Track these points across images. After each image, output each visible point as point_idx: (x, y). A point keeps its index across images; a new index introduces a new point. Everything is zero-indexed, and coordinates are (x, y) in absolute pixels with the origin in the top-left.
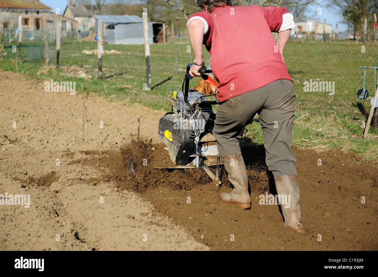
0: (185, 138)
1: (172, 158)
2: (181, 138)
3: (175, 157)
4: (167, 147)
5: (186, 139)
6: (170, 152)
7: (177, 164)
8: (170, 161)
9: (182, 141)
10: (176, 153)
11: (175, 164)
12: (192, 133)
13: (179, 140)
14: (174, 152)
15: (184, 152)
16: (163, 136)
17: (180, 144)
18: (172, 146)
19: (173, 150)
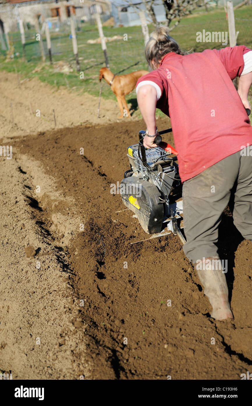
0: (153, 205)
1: (143, 228)
2: (149, 206)
3: (147, 227)
4: (135, 214)
5: (155, 207)
6: (140, 221)
7: (151, 233)
8: (142, 231)
9: (150, 210)
10: (147, 223)
11: (149, 233)
12: (160, 198)
13: (148, 208)
14: (144, 220)
15: (156, 220)
16: (128, 201)
17: (150, 213)
18: (140, 213)
19: (142, 218)
